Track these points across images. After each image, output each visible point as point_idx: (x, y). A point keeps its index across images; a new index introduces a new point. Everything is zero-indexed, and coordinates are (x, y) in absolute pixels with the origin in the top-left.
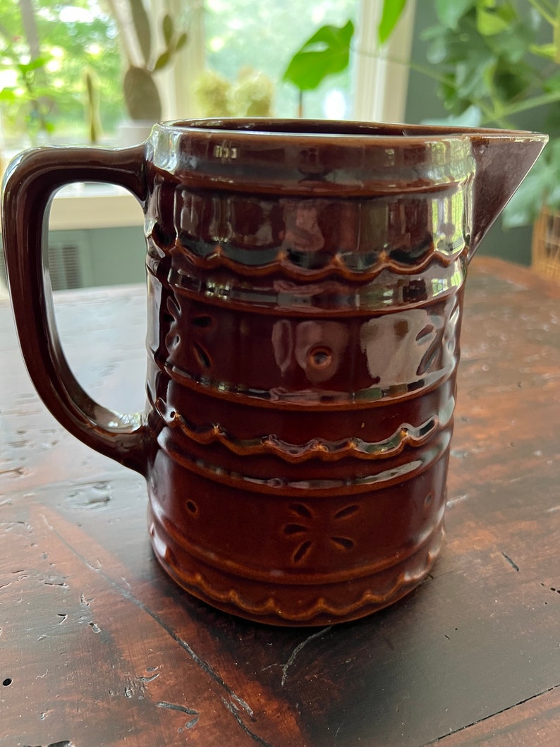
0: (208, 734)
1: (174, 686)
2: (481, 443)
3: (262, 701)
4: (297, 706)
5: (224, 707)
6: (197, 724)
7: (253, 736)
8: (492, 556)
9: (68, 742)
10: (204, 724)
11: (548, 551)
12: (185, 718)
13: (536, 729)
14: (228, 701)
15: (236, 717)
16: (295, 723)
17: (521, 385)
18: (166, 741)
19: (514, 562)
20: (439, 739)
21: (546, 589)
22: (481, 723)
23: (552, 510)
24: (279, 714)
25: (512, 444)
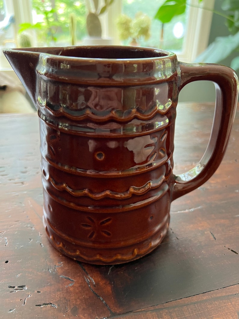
0: (76, 289)
1: (67, 270)
2: (212, 185)
3: (99, 279)
4: (112, 283)
5: (84, 280)
6: (73, 285)
7: (93, 292)
8: (206, 233)
9: (25, 286)
10: (76, 285)
11: (231, 233)
12: (69, 282)
13: (207, 304)
14: (87, 278)
15: (88, 284)
16: (110, 289)
17: (237, 160)
18: (61, 290)
19: (215, 236)
20: (166, 302)
21: (226, 248)
22: (185, 298)
23: (237, 216)
24: (105, 285)
25: (226, 186)
